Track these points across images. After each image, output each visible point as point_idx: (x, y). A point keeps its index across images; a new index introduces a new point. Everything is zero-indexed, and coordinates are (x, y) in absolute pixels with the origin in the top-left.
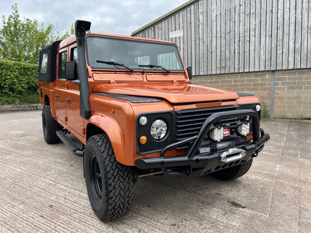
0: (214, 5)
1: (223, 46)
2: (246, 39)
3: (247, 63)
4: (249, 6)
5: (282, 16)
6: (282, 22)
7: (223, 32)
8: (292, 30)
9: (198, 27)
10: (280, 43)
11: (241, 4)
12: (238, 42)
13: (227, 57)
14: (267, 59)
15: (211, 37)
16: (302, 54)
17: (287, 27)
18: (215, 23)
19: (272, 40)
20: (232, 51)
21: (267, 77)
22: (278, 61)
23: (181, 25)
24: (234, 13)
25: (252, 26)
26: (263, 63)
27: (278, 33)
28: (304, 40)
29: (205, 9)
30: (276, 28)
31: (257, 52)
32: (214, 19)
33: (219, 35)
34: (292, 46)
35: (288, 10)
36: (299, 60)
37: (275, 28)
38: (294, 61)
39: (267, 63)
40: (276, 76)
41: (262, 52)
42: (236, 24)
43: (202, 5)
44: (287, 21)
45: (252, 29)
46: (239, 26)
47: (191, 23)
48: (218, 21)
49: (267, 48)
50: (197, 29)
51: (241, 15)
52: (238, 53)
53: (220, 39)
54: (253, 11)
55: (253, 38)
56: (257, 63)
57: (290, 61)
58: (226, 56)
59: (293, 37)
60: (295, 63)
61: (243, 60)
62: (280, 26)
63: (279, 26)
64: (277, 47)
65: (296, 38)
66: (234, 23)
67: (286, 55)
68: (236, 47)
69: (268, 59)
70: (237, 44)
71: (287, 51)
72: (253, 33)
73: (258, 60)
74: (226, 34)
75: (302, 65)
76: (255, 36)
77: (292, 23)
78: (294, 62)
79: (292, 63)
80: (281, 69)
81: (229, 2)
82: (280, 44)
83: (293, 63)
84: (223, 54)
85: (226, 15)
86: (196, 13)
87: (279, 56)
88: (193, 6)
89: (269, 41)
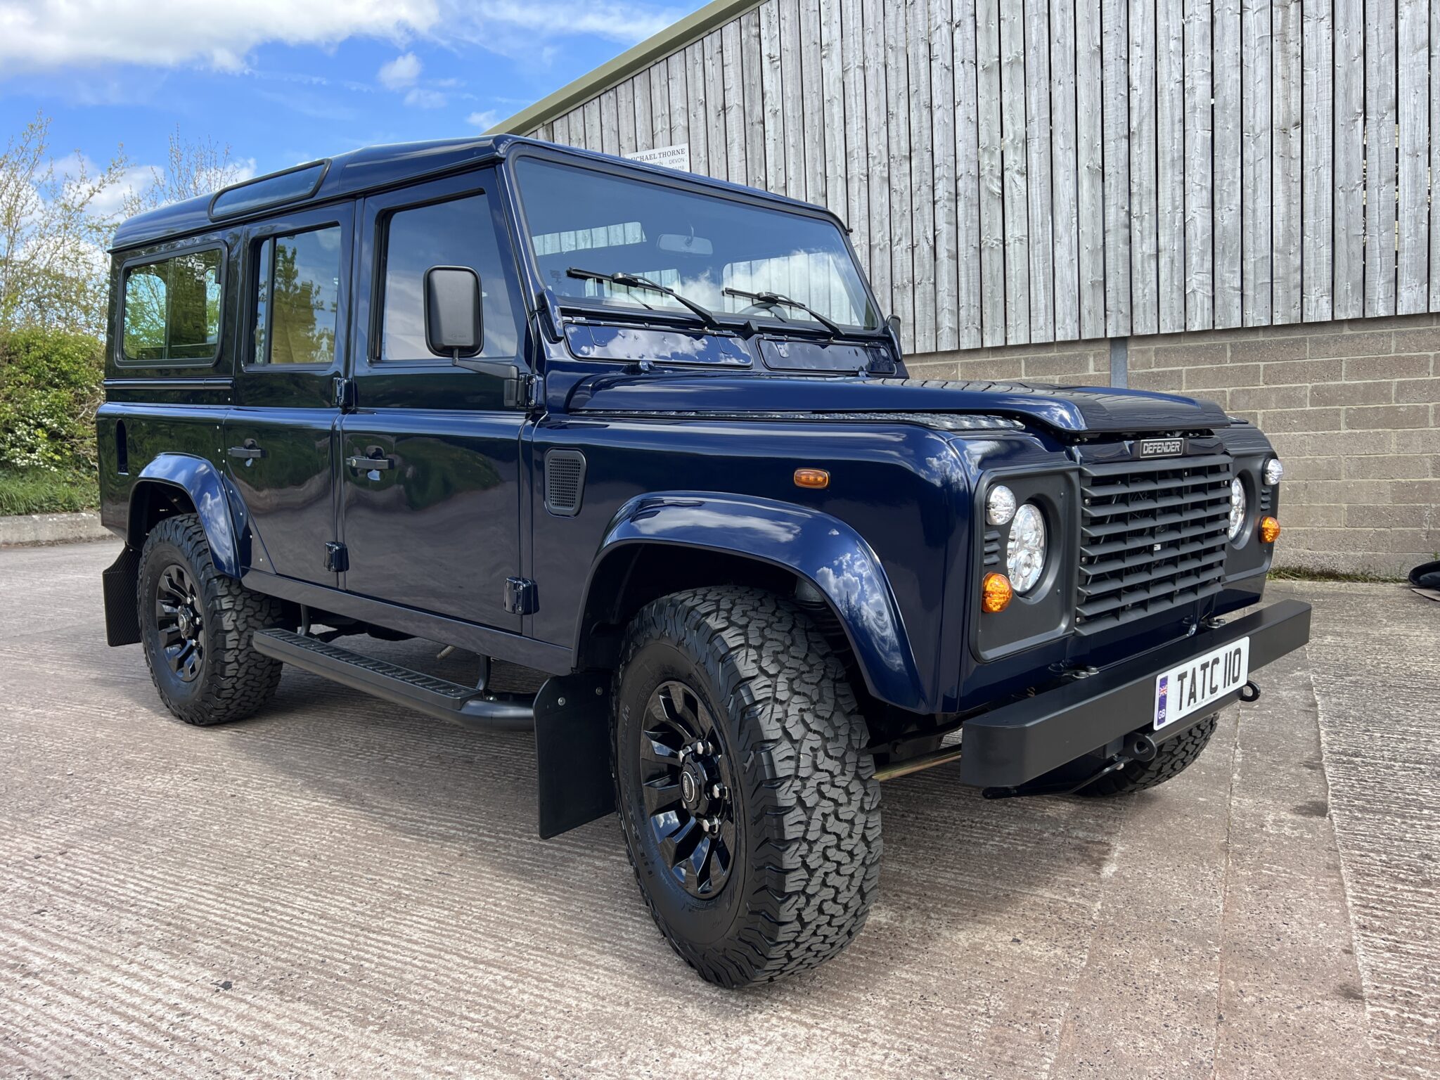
0: (828, 24)
1: (881, 222)
2: (987, 188)
3: (994, 305)
4: (994, 27)
5: (1149, 74)
6: (1148, 105)
7: (880, 151)
8: (1199, 141)
9: (759, 128)
10: (1143, 207)
11: (957, 18)
12: (949, 200)
13: (902, 277)
14: (1086, 283)
15: (819, 179)
16: (1250, 257)
17: (1173, 131)
18: (837, 110)
19: (1107, 190)
20: (924, 249)
21: (1091, 372)
22: (1140, 292)
23: (679, 121)
24: (923, 64)
25: (1013, 124)
26: (1068, 303)
27: (1134, 159)
28: (1255, 191)
29: (788, 41)
30: (1122, 134)
31: (1038, 250)
32: (833, 90)
33: (857, 169)
34: (1198, 219)
35: (1175, 45)
36: (1234, 289)
37: (1116, 132)
38: (1210, 294)
39: (1086, 303)
40: (1133, 367)
41: (1062, 253)
42: (938, 115)
43: (774, 21)
44: (1172, 100)
45: (1013, 140)
46: (952, 125)
47: (724, 108)
48: (850, 101)
49: (1083, 228)
50: (752, 141)
51: (959, 73)
52: (949, 257)
53: (864, 189)
54: (1011, 51)
55: (1021, 181)
56: (1042, 305)
57: (1194, 291)
58: (897, 270)
59: (1204, 176)
60: (1218, 302)
61: (978, 291)
62: (1140, 124)
63: (1134, 124)
64: (1130, 227)
65: (1216, 183)
66: (925, 112)
67: (1172, 262)
68: (942, 225)
69: (1093, 285)
70: (946, 210)
71: (1177, 245)
72: (1019, 157)
73: (1045, 287)
74: (892, 165)
75: (1249, 312)
76: (1026, 173)
77: (1194, 108)
78: (1213, 297)
79: (1202, 303)
80: (1156, 332)
81: (902, 10)
82: (1146, 210)
83: (1208, 304)
84: (883, 261)
85: (892, 73)
86: (751, 63)
87: (1143, 267)
88: (731, 29)
89: (1094, 196)
